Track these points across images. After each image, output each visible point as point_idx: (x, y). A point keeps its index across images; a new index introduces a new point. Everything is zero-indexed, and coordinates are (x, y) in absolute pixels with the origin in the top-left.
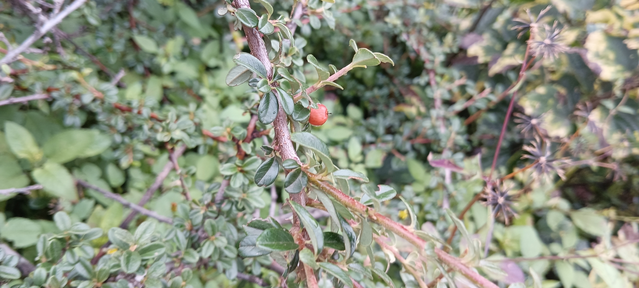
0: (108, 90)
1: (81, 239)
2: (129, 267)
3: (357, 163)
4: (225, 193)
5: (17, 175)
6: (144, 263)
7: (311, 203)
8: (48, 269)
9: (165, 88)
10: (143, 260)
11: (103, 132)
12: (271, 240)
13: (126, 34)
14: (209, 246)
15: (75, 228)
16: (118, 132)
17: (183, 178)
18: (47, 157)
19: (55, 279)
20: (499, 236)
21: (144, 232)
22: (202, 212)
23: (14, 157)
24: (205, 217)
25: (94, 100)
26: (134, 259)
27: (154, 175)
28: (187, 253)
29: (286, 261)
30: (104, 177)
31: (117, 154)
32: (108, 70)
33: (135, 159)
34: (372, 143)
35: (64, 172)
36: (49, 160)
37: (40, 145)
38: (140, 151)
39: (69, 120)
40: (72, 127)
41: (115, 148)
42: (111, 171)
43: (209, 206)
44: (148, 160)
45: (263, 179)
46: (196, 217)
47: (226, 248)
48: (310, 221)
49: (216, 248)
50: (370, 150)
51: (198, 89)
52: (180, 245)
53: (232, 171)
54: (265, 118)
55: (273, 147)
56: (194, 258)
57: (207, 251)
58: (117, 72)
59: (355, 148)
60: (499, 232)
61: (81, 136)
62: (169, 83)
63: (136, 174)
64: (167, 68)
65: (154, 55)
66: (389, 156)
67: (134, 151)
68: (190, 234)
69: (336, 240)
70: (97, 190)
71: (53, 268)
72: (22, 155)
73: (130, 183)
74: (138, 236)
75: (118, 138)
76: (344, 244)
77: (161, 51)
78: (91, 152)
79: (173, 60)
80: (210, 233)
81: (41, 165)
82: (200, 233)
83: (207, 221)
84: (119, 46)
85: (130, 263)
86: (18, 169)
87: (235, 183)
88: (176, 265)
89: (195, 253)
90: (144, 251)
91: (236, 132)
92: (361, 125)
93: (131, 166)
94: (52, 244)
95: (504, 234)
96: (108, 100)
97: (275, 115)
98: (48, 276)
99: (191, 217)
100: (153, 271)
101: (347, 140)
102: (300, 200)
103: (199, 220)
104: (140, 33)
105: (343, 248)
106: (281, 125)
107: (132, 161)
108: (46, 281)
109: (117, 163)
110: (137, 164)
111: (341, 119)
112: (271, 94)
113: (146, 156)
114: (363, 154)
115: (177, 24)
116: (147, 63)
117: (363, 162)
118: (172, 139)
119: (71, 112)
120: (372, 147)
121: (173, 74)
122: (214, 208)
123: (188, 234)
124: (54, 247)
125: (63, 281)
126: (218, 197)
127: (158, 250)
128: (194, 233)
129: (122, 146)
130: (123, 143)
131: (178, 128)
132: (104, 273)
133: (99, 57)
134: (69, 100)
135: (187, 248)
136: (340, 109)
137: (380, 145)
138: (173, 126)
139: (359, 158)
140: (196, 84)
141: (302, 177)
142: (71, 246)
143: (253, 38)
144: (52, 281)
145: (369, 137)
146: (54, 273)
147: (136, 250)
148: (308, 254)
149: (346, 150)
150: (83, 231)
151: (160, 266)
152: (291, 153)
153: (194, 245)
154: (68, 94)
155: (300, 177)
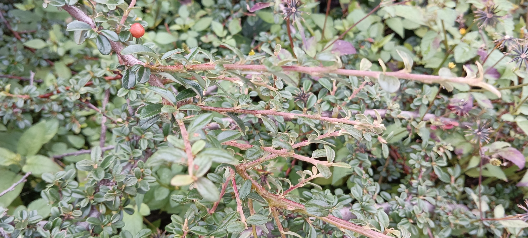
0: (30, 90)
1: (65, 181)
2: (99, 177)
3: (225, 37)
4: (132, 107)
5: (14, 178)
6: (108, 171)
7: (166, 82)
8: (58, 206)
9: (69, 66)
10: (105, 170)
11: (48, 119)
12: (147, 113)
13: (19, 46)
14: (143, 142)
15: (57, 176)
16: (58, 113)
17: (105, 114)
18: (25, 156)
19: (64, 208)
20: (339, 28)
21: (96, 155)
22: (127, 125)
23: (5, 168)
24: (130, 127)
25: (25, 102)
26: (99, 172)
27: (99, 126)
28: (134, 153)
29: (168, 119)
30: (70, 146)
31: (68, 127)
32: (23, 78)
33: (81, 123)
34: (228, 17)
35: (42, 158)
36: (27, 157)
37: (15, 152)
38: (81, 117)
39: (22, 125)
40: (26, 128)
41: (63, 123)
42: (72, 139)
43: (128, 119)
44: (91, 118)
45: (129, 84)
46: (125, 131)
47: (154, 137)
48: (161, 91)
49: (148, 140)
50: (228, 23)
51: (91, 52)
52: (127, 151)
53: (126, 92)
54: (106, 51)
55: (124, 64)
56: (139, 153)
57: (144, 145)
58: (29, 75)
59: (218, 28)
60: (340, 25)
61: (35, 129)
62: (70, 60)
63: (88, 132)
64: (61, 52)
65: (47, 47)
66: (244, 19)
67: (77, 118)
68: (130, 142)
69: (190, 92)
70: (68, 155)
71: (59, 204)
72: (8, 164)
73: (89, 139)
74: (94, 159)
75: (61, 117)
76: (194, 92)
77: (49, 43)
78: (51, 136)
79: (61, 44)
80: (139, 134)
81: (24, 162)
82: (135, 138)
83: (133, 129)
84: (19, 57)
85: (99, 175)
86: (13, 174)
87: (132, 98)
88: (133, 163)
89: (138, 150)
90: (103, 165)
91: (113, 68)
92: (215, 8)
93: (82, 129)
94: (50, 192)
95: (343, 25)
96: (33, 96)
97: (110, 46)
98: (59, 208)
99: (122, 133)
100: (116, 172)
101: (210, 26)
102: (157, 83)
103: (128, 131)
104: (28, 39)
105: (196, 95)
106: (119, 49)
107: (80, 126)
108: (60, 212)
109: (71, 132)
110: (85, 125)
111: (202, 12)
112: (100, 36)
113: (87, 117)
114: (225, 28)
115: (48, 17)
116: (46, 57)
117: (229, 34)
118: (81, 95)
119: (18, 119)
120: (230, 20)
121: (68, 53)
122: (132, 119)
123: (129, 143)
124: (52, 192)
125: (70, 207)
126: (131, 111)
127: (111, 159)
128: (132, 141)
129: (68, 120)
130: (66, 117)
131: (81, 87)
132: (90, 189)
133: (12, 73)
134: (10, 112)
135: (132, 150)
136: (198, 6)
137: (234, 15)
138: (77, 87)
139: (225, 32)
140: (87, 50)
141: (146, 70)
142: (63, 187)
143: (71, 10)
144: (63, 210)
145: (223, 15)
146: (62, 205)
147: (98, 167)
148: (167, 107)
149: (213, 32)
150: (63, 175)
151: (118, 167)
152: (134, 61)
153: (136, 146)
154: (7, 108)
155: (145, 71)
